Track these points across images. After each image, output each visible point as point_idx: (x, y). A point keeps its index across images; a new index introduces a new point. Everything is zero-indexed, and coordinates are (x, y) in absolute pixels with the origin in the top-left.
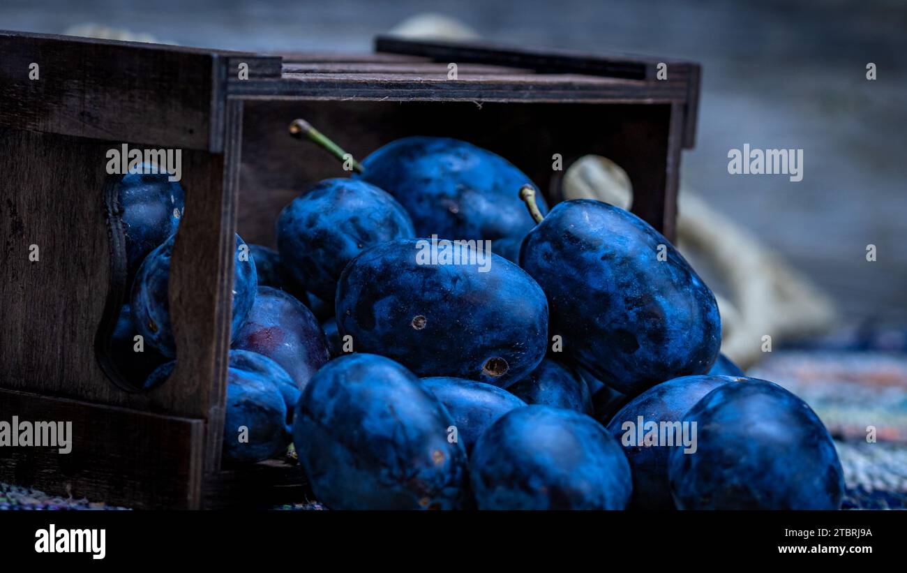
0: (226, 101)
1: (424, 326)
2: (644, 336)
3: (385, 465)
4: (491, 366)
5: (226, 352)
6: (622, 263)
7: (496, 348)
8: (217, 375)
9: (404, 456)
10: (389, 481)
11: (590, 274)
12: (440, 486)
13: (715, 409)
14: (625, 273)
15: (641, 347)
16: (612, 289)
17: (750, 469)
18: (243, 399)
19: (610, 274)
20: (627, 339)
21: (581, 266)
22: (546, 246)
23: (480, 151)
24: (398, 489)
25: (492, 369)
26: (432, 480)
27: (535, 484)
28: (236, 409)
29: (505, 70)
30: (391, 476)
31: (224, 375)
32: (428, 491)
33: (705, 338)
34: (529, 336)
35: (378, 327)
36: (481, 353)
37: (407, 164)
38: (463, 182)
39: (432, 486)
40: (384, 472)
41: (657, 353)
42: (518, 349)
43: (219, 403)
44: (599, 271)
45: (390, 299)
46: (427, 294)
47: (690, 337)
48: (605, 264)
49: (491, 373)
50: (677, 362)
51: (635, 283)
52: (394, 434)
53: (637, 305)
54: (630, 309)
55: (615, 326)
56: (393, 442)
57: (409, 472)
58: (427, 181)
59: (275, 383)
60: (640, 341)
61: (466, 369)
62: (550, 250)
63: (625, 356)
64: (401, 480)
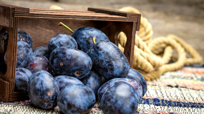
0: (14, 17)
1: (62, 65)
2: (109, 69)
3: (38, 95)
4: (77, 73)
5: (15, 68)
6: (106, 54)
7: (77, 70)
8: (12, 73)
9: (42, 94)
10: (39, 98)
11: (99, 56)
12: (49, 100)
13: (111, 87)
14: (106, 56)
15: (109, 72)
16: (103, 59)
17: (113, 102)
18: (19, 78)
19: (103, 56)
20: (106, 70)
21: (98, 54)
22: (93, 49)
23: (96, 30)
24: (40, 100)
25: (78, 74)
26: (47, 99)
27: (65, 102)
28: (17, 80)
29: (104, 14)
30: (39, 97)
31: (14, 73)
32: (46, 101)
33: (123, 70)
34: (84, 68)
35: (54, 64)
36: (74, 71)
37: (80, 32)
38: (90, 36)
39: (47, 100)
40: (38, 96)
41: (112, 73)
42: (82, 70)
43: (13, 79)
44: (101, 55)
45: (56, 59)
46: (63, 58)
47: (119, 70)
48: (102, 54)
49: (77, 75)
50: (116, 75)
51: (108, 58)
52: (41, 89)
53: (108, 63)
54: (106, 63)
55: (104, 67)
56: (40, 90)
57: (43, 97)
58: (83, 35)
59: (26, 75)
60: (108, 70)
61: (71, 74)
62: (93, 50)
63: (105, 73)
64: (41, 98)
